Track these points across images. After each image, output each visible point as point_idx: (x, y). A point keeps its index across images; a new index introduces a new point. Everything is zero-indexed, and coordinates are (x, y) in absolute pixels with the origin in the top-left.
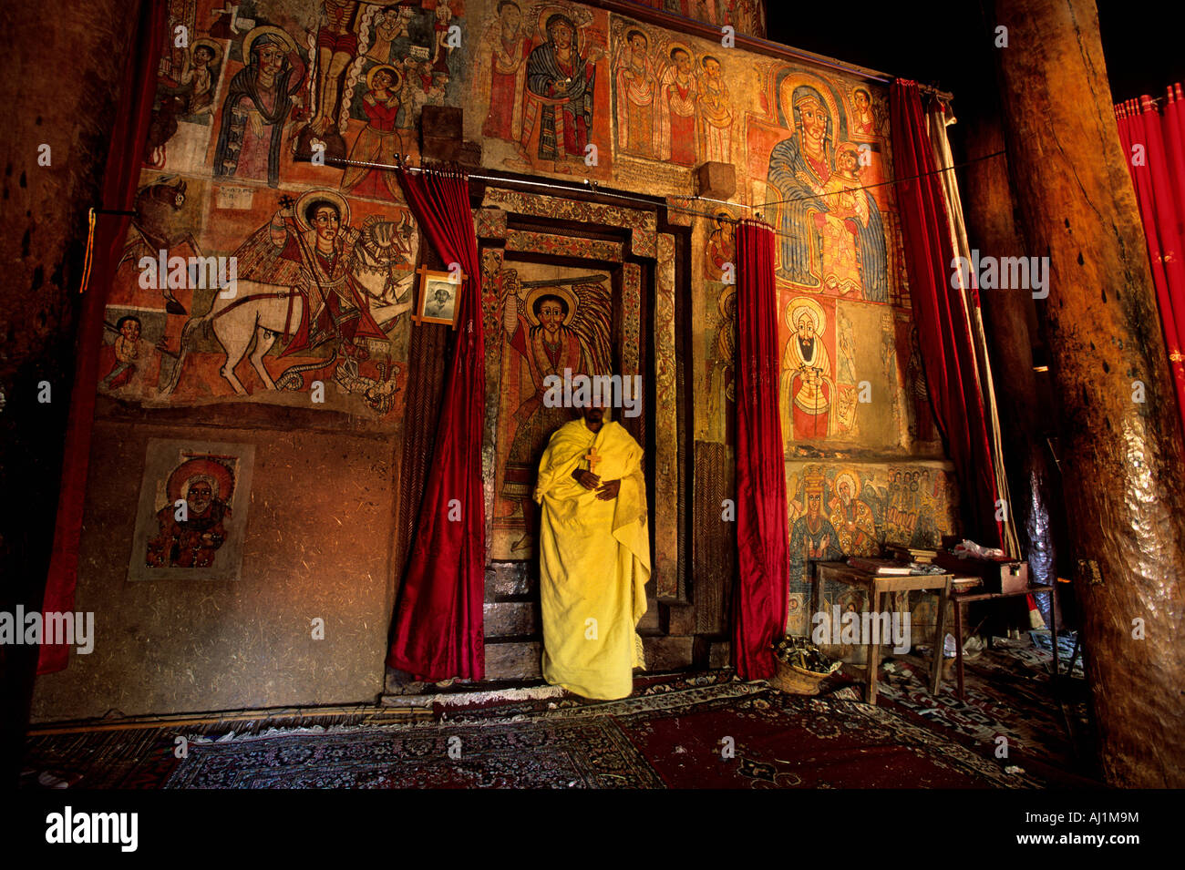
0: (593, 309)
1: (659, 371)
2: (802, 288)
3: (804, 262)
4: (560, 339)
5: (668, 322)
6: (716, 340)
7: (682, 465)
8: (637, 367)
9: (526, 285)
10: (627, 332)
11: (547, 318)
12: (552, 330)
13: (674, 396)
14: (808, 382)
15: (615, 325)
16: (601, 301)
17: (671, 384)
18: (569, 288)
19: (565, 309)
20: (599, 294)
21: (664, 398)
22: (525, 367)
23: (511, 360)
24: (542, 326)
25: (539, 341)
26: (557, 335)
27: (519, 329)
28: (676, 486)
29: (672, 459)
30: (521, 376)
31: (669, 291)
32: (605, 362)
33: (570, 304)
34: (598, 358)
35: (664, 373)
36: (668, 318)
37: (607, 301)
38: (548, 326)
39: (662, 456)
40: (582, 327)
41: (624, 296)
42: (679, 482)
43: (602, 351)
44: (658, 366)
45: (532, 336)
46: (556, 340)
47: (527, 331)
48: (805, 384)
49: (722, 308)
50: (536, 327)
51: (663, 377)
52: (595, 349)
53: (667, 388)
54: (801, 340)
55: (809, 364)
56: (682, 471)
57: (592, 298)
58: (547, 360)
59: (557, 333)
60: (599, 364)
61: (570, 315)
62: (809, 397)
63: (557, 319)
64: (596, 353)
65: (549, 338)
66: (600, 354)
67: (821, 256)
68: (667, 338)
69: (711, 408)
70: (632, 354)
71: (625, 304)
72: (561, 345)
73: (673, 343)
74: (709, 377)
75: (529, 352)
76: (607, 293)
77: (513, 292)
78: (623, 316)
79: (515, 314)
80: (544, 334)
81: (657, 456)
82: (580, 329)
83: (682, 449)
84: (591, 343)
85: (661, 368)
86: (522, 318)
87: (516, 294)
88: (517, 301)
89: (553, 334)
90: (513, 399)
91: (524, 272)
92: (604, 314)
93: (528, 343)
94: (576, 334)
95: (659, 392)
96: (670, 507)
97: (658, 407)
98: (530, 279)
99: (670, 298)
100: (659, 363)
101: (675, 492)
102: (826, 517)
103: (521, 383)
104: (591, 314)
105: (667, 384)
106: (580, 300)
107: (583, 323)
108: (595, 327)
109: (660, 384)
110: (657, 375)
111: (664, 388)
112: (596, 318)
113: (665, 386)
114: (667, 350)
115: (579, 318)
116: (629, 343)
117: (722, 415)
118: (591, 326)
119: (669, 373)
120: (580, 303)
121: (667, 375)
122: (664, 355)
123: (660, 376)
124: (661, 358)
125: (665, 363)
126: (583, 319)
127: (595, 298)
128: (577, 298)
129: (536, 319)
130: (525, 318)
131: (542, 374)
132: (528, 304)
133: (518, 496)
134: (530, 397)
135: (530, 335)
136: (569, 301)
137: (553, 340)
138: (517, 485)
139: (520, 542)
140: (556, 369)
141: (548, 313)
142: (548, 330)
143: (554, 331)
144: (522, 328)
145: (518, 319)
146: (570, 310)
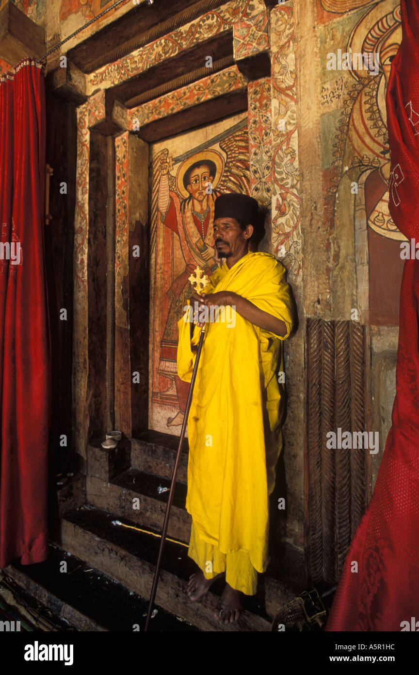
1: (275, 213)
4: (208, 206)
9: (176, 160)
10: (255, 171)
11: (196, 187)
12: (201, 198)
13: (300, 246)
17: (296, 227)
18: (216, 147)
19: (213, 171)
22: (177, 243)
23: (164, 239)
24: (191, 197)
25: (189, 214)
26: (205, 203)
27: (171, 207)
30: (173, 253)
35: (282, 214)
36: (290, 128)
41: (250, 126)
44: (274, 206)
45: (183, 210)
46: (205, 207)
47: (177, 206)
50: (185, 200)
51: (281, 220)
53: (287, 235)
58: (196, 232)
59: (205, 201)
61: (217, 176)
63: (206, 184)
65: (198, 208)
72: (209, 212)
74: (330, 200)
75: (180, 227)
77: (165, 172)
79: (167, 193)
80: (193, 204)
85: (278, 208)
86: (174, 195)
87: (168, 173)
88: (169, 179)
89: (201, 202)
90: (166, 277)
91: (174, 148)
93: (179, 218)
95: (274, 244)
98: (180, 152)
99: (293, 97)
100: (275, 200)
103: (173, 259)
104: (238, 167)
105: (288, 230)
106: (227, 155)
107: (230, 180)
108: (242, 180)
109: (277, 230)
110: (273, 218)
111: (282, 237)
112: (243, 169)
113: (284, 234)
114: (287, 178)
115: (227, 176)
116: (258, 186)
117: (359, 267)
118: (238, 181)
119: (291, 212)
120: (227, 158)
121: (288, 216)
122: (282, 187)
123: (276, 219)
124: (278, 192)
125: (284, 199)
126: (230, 176)
127: (242, 147)
128: (224, 155)
129: (186, 191)
130: (176, 194)
131: (191, 247)
132: (179, 178)
133: (171, 374)
134: (181, 273)
135: (181, 210)
136: (217, 160)
137: (202, 209)
138: (171, 363)
139: (174, 418)
140: (205, 238)
141: (196, 182)
142: (197, 199)
143: (202, 199)
144: (174, 204)
145: (170, 197)
146: (217, 170)
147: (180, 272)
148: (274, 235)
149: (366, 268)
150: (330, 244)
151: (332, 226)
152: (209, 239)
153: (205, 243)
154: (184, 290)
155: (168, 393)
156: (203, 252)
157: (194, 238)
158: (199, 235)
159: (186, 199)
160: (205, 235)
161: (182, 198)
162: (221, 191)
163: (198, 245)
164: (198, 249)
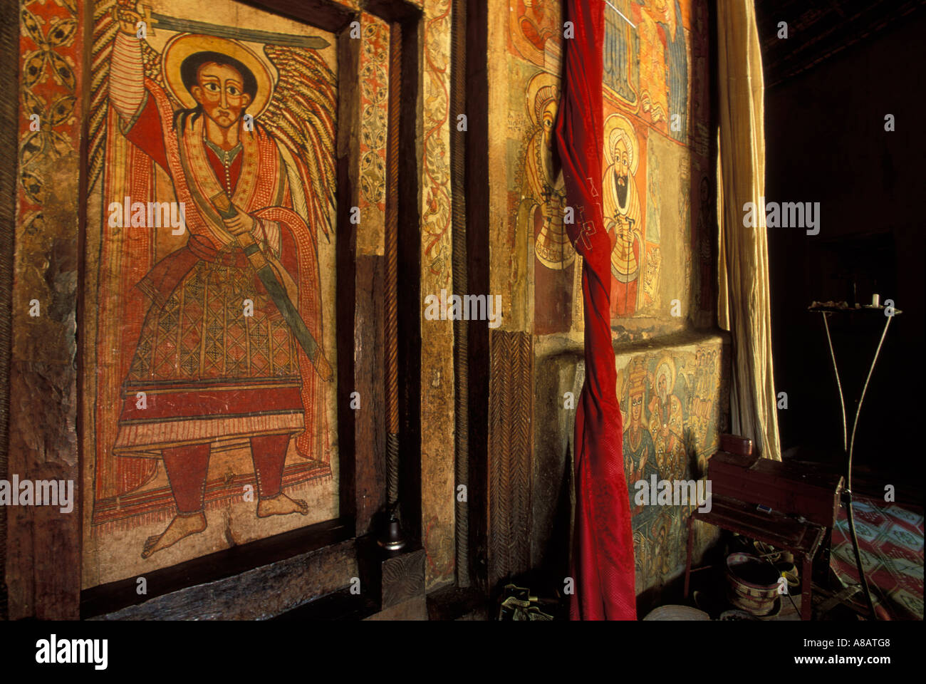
0: (303, 95)
1: (425, 208)
2: (620, 101)
3: (622, 65)
5: (440, 123)
6: (523, 159)
7: (463, 369)
8: (383, 200)
9: (164, 22)
10: (367, 137)
11: (211, 96)
13: (449, 252)
14: (622, 236)
15: (342, 126)
16: (318, 83)
17: (445, 230)
18: (257, 49)
19: (250, 86)
20: (314, 71)
21: (434, 254)
23: (129, 170)
24: (200, 110)
25: (195, 140)
26: (232, 132)
27: (150, 111)
28: (452, 404)
29: (447, 360)
31: (443, 72)
32: (326, 191)
33: (260, 78)
34: (311, 182)
35: (433, 211)
36: (441, 118)
37: (327, 84)
38: (215, 113)
39: (430, 355)
40: (283, 123)
41: (362, 72)
42: (457, 397)
43: (319, 170)
44: (425, 199)
45: (179, 128)
46: (232, 141)
48: (619, 240)
49: (531, 108)
50: (187, 112)
51: (432, 218)
52: (307, 165)
53: (438, 237)
54: (617, 177)
55: (623, 211)
56: (463, 379)
57: (302, 75)
58: (212, 179)
59: (233, 129)
60: (315, 195)
61: (259, 98)
62: (622, 259)
63: (235, 103)
64: (308, 173)
65: (216, 136)
66: (315, 175)
67: (638, 63)
68: (438, 150)
69: (516, 273)
70: (375, 178)
71: (363, 86)
72: (241, 153)
73: (447, 160)
74: (512, 221)
75: (173, 160)
76: (329, 71)
77: (132, 30)
78: (359, 107)
79: (140, 77)
80: (205, 125)
81: (423, 355)
82: (278, 128)
83: (463, 341)
84: (300, 154)
85: (429, 202)
86: (155, 88)
88: (143, 50)
89: (224, 130)
90: (135, 252)
92: (323, 107)
93: (170, 141)
94: (271, 135)
95: (425, 245)
96: (444, 441)
97: (424, 271)
99: (443, 83)
100: (426, 192)
101: (451, 414)
102: (646, 425)
104: (299, 103)
105: (439, 231)
106: (279, 75)
107: (284, 116)
108: (306, 126)
109: (428, 229)
110: (423, 214)
111: (433, 238)
112: (309, 111)
113: (435, 235)
114: (438, 173)
115: (277, 107)
116: (370, 157)
117: (530, 285)
118: (299, 124)
119: (441, 212)
120: (279, 80)
121: (438, 216)
122: (433, 180)
123: (427, 215)
124: (430, 185)
125: (435, 195)
126: (285, 110)
127: (308, 76)
128: (273, 71)
129: (188, 94)
130: (164, 89)
131: (202, 204)
132: (170, 62)
133: (153, 447)
134: (176, 248)
135: (175, 126)
136: (259, 71)
137: (226, 142)
138: (151, 426)
139: (163, 534)
140: (232, 196)
141: (213, 87)
142: (215, 120)
143: (227, 123)
144: (156, 108)
145: (146, 89)
146: (259, 89)
147: (173, 246)
148: (424, 234)
149: (533, 286)
150: (511, 261)
151: (513, 245)
152: (241, 199)
153: (232, 205)
154: (185, 282)
155: (145, 489)
156: (229, 218)
157: (208, 190)
158: (218, 186)
159: (191, 111)
160: (234, 190)
161: (178, 105)
162: (267, 126)
163: (218, 204)
164: (219, 212)
